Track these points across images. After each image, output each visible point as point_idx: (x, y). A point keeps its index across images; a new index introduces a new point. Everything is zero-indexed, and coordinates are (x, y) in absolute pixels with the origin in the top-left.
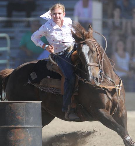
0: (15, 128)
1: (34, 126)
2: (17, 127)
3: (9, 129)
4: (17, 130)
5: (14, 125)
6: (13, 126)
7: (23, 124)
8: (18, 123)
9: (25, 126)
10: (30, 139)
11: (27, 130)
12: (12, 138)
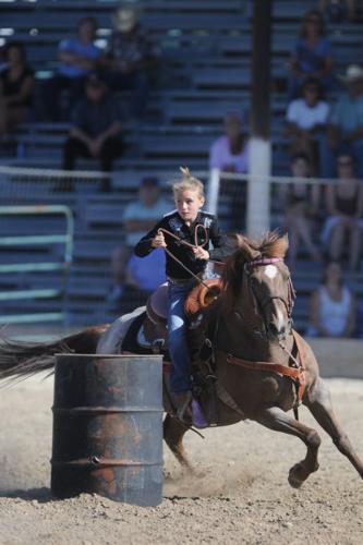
0: (105, 413)
1: (146, 408)
2: (110, 409)
4: (108, 417)
5: (103, 405)
6: (100, 408)
7: (122, 404)
9: (127, 409)
10: (138, 437)
11: (132, 417)
12: (99, 434)
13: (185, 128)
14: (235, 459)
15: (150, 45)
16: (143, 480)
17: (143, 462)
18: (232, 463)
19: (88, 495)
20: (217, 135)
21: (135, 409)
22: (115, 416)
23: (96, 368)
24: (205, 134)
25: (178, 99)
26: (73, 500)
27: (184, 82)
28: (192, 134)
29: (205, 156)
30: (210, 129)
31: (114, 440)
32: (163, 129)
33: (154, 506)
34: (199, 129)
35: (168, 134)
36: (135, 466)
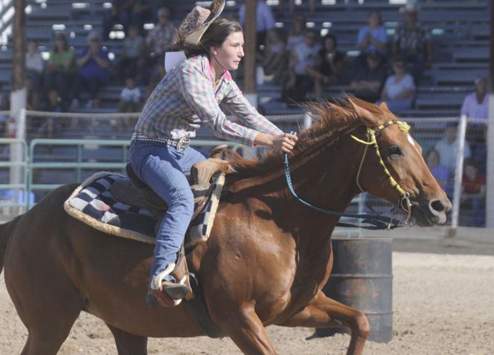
0: (352, 278)
1: (380, 275)
2: (355, 276)
3: (343, 279)
4: (354, 281)
5: (351, 273)
6: (349, 275)
7: (363, 272)
8: (356, 270)
9: (367, 275)
10: (375, 295)
11: (371, 281)
12: (348, 293)
13: (448, 89)
14: (456, 312)
15: (423, 33)
16: (378, 324)
17: (379, 312)
18: (454, 314)
19: (340, 335)
20: (468, 92)
21: (372, 276)
22: (359, 281)
23: (346, 248)
24: (460, 92)
25: (442, 69)
26: (330, 338)
27: (448, 58)
28: (453, 92)
29: (459, 107)
30: (464, 89)
31: (359, 297)
32: (432, 89)
33: (386, 343)
34: (457, 89)
35: (435, 92)
36: (373, 315)
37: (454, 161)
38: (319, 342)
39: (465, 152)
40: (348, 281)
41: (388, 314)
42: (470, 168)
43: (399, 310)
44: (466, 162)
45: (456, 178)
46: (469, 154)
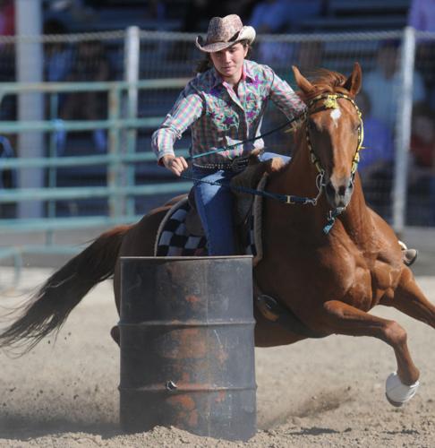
0: (183, 327)
1: (231, 321)
2: (187, 323)
3: (165, 330)
4: (186, 331)
6: (176, 322)
7: (202, 316)
8: (189, 312)
9: (208, 322)
10: (223, 356)
11: (215, 331)
12: (175, 354)
16: (230, 408)
19: (164, 429)
21: (219, 322)
22: (195, 331)
23: (169, 273)
31: (194, 360)
33: (245, 440)
36: (221, 391)
37: (394, 109)
38: (126, 442)
39: (414, 94)
40: (175, 333)
41: (248, 389)
42: (423, 122)
43: (282, 382)
44: (418, 111)
45: (398, 140)
46: (421, 94)
